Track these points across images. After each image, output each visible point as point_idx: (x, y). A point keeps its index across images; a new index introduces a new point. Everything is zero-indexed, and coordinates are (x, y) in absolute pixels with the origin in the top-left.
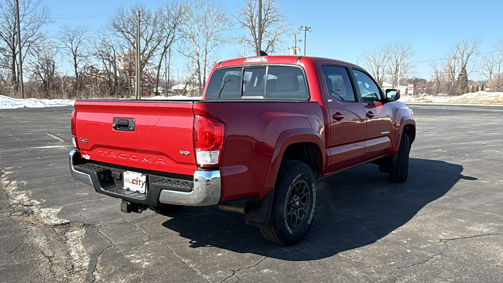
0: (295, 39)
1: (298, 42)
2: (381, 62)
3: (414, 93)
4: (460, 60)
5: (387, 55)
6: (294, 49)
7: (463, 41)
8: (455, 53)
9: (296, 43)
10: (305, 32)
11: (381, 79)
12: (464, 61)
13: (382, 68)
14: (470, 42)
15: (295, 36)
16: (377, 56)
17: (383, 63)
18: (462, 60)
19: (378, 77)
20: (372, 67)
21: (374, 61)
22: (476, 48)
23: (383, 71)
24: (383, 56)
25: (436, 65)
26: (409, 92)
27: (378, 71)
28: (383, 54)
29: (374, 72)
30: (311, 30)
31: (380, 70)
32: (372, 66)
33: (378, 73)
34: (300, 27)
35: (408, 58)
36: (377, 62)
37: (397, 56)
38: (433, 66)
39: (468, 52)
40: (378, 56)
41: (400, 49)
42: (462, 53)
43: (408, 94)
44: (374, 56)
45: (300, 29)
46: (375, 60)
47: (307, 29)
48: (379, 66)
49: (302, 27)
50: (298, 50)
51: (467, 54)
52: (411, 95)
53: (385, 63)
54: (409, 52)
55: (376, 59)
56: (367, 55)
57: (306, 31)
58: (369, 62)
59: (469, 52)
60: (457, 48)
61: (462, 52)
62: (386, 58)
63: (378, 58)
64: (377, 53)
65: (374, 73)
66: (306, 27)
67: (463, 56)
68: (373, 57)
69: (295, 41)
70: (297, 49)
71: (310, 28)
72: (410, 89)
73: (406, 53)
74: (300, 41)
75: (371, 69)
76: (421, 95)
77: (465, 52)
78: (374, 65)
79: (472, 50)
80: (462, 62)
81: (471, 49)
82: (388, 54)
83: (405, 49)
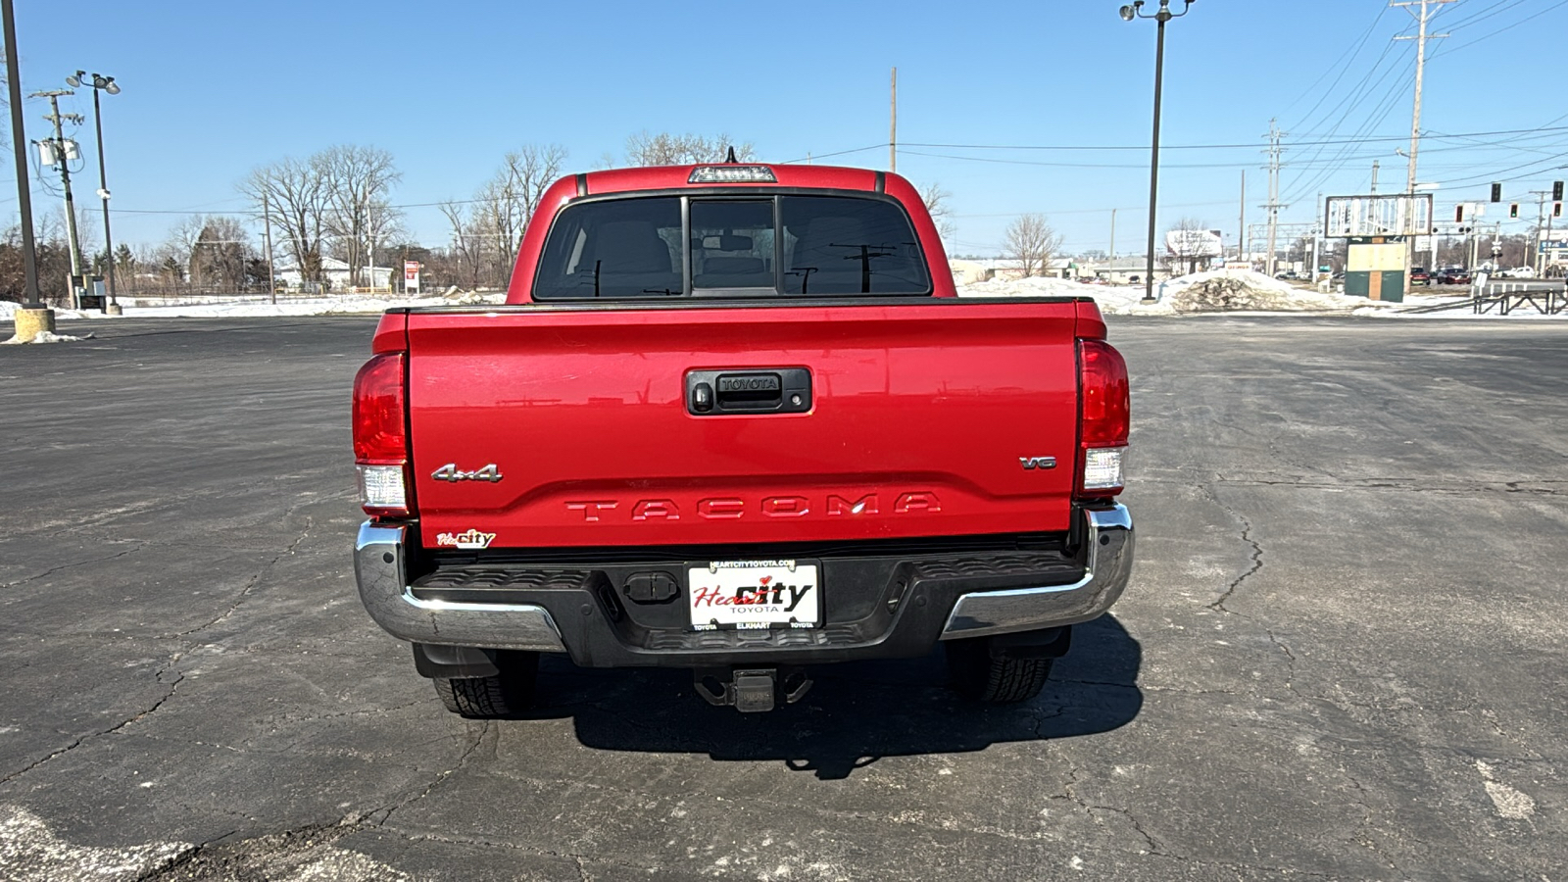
0: (53, 113)
1: (67, 123)
2: (308, 199)
3: (421, 285)
4: (522, 200)
5: (326, 179)
6: (53, 146)
7: (525, 151)
8: (508, 180)
9: (59, 125)
10: (96, 93)
11: (313, 249)
12: (531, 201)
13: (315, 216)
14: (539, 154)
15: (55, 103)
16: (296, 180)
17: (315, 201)
18: (527, 200)
19: (305, 243)
20: (283, 212)
21: (288, 195)
22: (556, 171)
23: (318, 224)
24: (314, 181)
25: (456, 211)
26: (409, 283)
27: (303, 224)
28: (313, 173)
29: (292, 227)
30: (114, 85)
31: (310, 221)
32: (285, 209)
33: (302, 230)
34: (75, 75)
35: (385, 190)
36: (297, 197)
37: (353, 181)
38: (450, 214)
39: (538, 181)
40: (298, 179)
41: (362, 163)
42: (524, 182)
43: (406, 290)
44: (287, 181)
45: (76, 79)
46: (290, 191)
47: (101, 83)
48: (304, 210)
49: (80, 74)
50: (71, 149)
51: (535, 184)
52: (414, 290)
53: (321, 201)
54: (388, 174)
55: (292, 188)
56: (265, 177)
57: (99, 90)
58: (273, 196)
59: (540, 180)
60: (510, 168)
61: (524, 179)
62: (322, 187)
63: (299, 189)
64: (293, 171)
65: (291, 230)
66: (95, 75)
67: (526, 188)
68: (284, 183)
69: (55, 118)
70: (67, 146)
71: (111, 79)
72: (410, 275)
73: (378, 174)
74: (77, 119)
75: (281, 216)
76: (446, 291)
77: (531, 180)
78: (290, 208)
79: (547, 175)
80: (525, 206)
81: (544, 172)
82: (329, 175)
83: (375, 165)
